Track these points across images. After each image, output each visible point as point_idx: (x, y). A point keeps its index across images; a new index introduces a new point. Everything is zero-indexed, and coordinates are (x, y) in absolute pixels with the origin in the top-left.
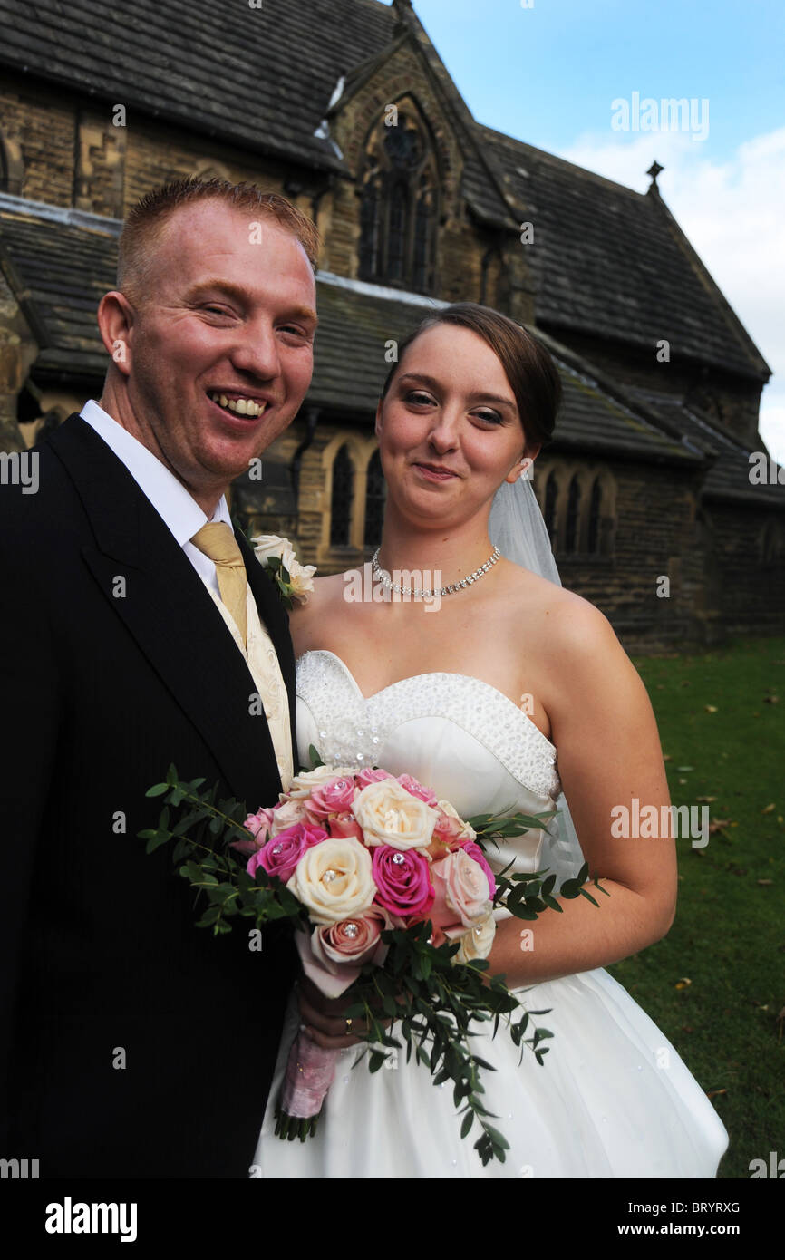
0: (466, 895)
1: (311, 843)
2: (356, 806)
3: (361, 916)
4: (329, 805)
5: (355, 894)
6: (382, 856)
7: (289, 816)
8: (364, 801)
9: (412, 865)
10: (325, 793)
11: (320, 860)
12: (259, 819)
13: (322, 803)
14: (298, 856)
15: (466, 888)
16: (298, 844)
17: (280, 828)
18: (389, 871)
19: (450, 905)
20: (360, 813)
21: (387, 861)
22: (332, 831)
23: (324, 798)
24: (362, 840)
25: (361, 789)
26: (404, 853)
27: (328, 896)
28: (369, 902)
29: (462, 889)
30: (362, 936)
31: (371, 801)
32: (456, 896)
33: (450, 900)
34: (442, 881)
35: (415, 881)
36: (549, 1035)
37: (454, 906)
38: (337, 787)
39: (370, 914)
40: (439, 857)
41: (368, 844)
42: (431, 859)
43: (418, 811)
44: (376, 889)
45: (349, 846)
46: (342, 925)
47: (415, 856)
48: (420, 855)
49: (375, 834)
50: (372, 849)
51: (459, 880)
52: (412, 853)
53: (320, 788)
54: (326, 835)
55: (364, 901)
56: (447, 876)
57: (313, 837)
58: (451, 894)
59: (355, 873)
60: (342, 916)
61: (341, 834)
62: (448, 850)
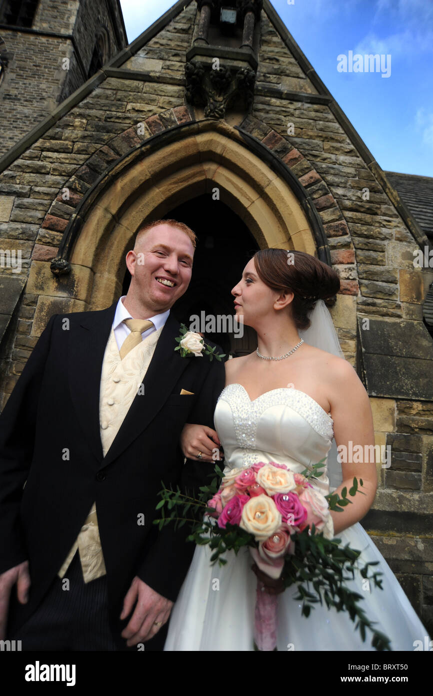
0: (320, 507)
1: (244, 503)
2: (258, 479)
3: (279, 531)
4: (245, 483)
5: (272, 521)
6: (278, 498)
7: (228, 494)
8: (261, 476)
9: (292, 499)
10: (242, 478)
11: (251, 510)
12: (215, 500)
13: (242, 484)
14: (240, 511)
15: (319, 503)
16: (238, 506)
17: (226, 500)
18: (284, 505)
19: (315, 513)
20: (261, 482)
21: (281, 500)
22: (250, 494)
23: (242, 481)
24: (267, 494)
25: (257, 473)
26: (288, 494)
27: (261, 526)
28: (280, 523)
29: (317, 504)
30: (283, 540)
31: (264, 476)
32: (316, 508)
33: (314, 511)
34: (307, 503)
35: (296, 507)
36: (380, 574)
37: (316, 513)
38: (246, 474)
39: (283, 529)
40: (300, 493)
41: (270, 495)
42: (298, 495)
43: (284, 474)
44: (281, 516)
45: (262, 499)
46: (271, 538)
47: (292, 495)
48: (293, 494)
49: (271, 489)
50: (273, 497)
51: (315, 500)
52: (290, 493)
53: (238, 478)
54: (249, 497)
55: (278, 522)
56: (308, 500)
57: (243, 500)
58: (314, 508)
59: (269, 510)
60: (270, 533)
61: (256, 494)
62: (303, 488)
